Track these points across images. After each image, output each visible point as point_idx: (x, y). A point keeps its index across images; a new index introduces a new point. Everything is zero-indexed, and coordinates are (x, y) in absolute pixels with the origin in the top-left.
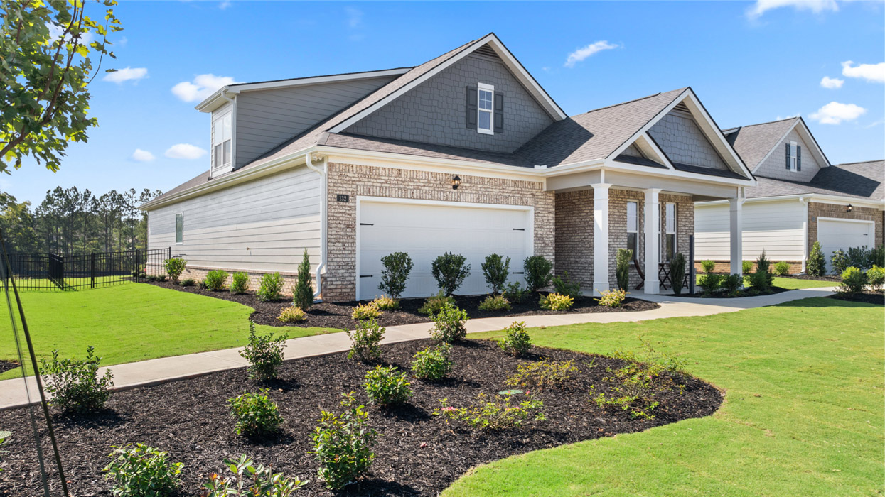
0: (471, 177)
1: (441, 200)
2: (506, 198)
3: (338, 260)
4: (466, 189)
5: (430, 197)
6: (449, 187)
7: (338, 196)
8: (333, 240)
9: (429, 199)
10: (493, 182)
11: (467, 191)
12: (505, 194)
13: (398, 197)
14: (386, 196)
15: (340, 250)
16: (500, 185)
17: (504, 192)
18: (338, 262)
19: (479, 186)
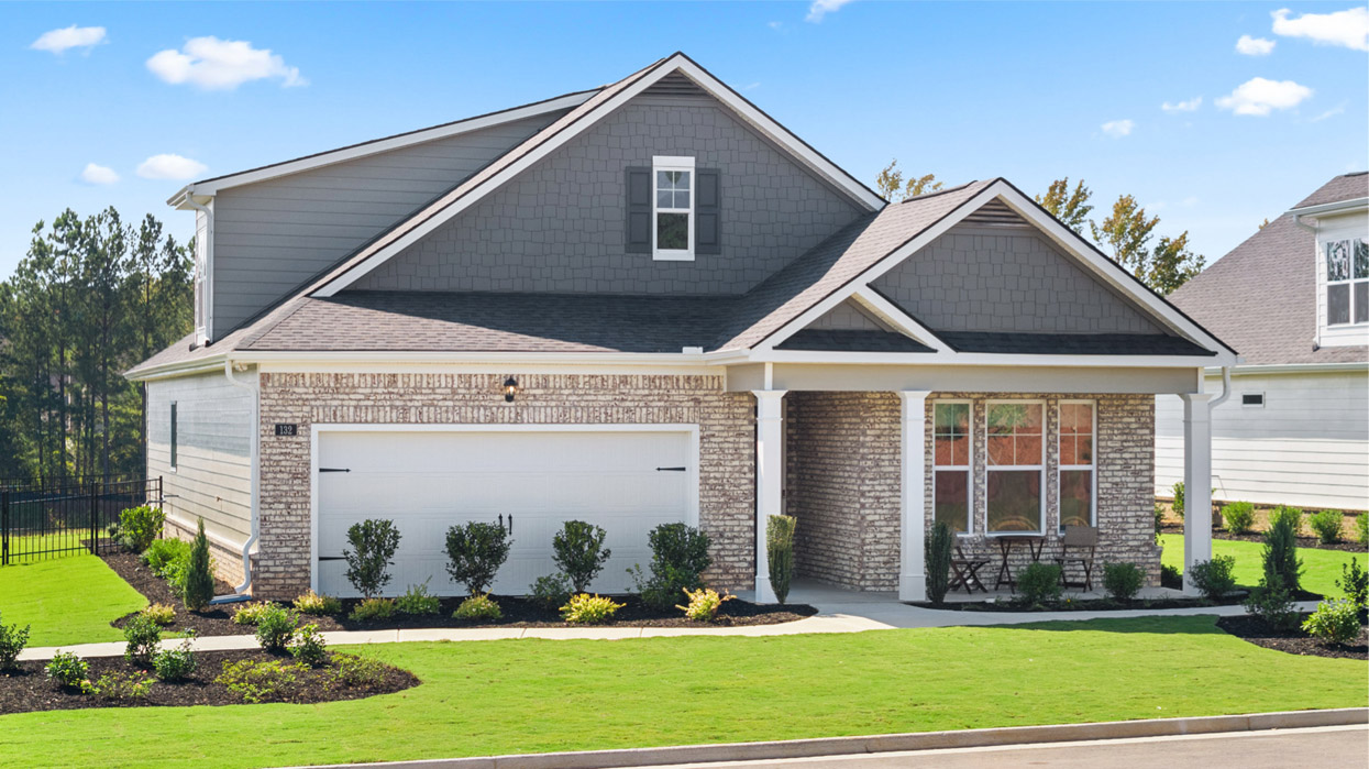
0: (546, 378)
1: (479, 422)
2: (629, 410)
3: (279, 531)
4: (536, 400)
5: (457, 418)
6: (498, 397)
7: (278, 426)
8: (269, 500)
9: (454, 422)
10: (599, 383)
11: (538, 404)
12: (628, 404)
13: (391, 422)
14: (366, 422)
15: (281, 515)
16: (614, 388)
17: (623, 400)
18: (278, 535)
19: (567, 392)
